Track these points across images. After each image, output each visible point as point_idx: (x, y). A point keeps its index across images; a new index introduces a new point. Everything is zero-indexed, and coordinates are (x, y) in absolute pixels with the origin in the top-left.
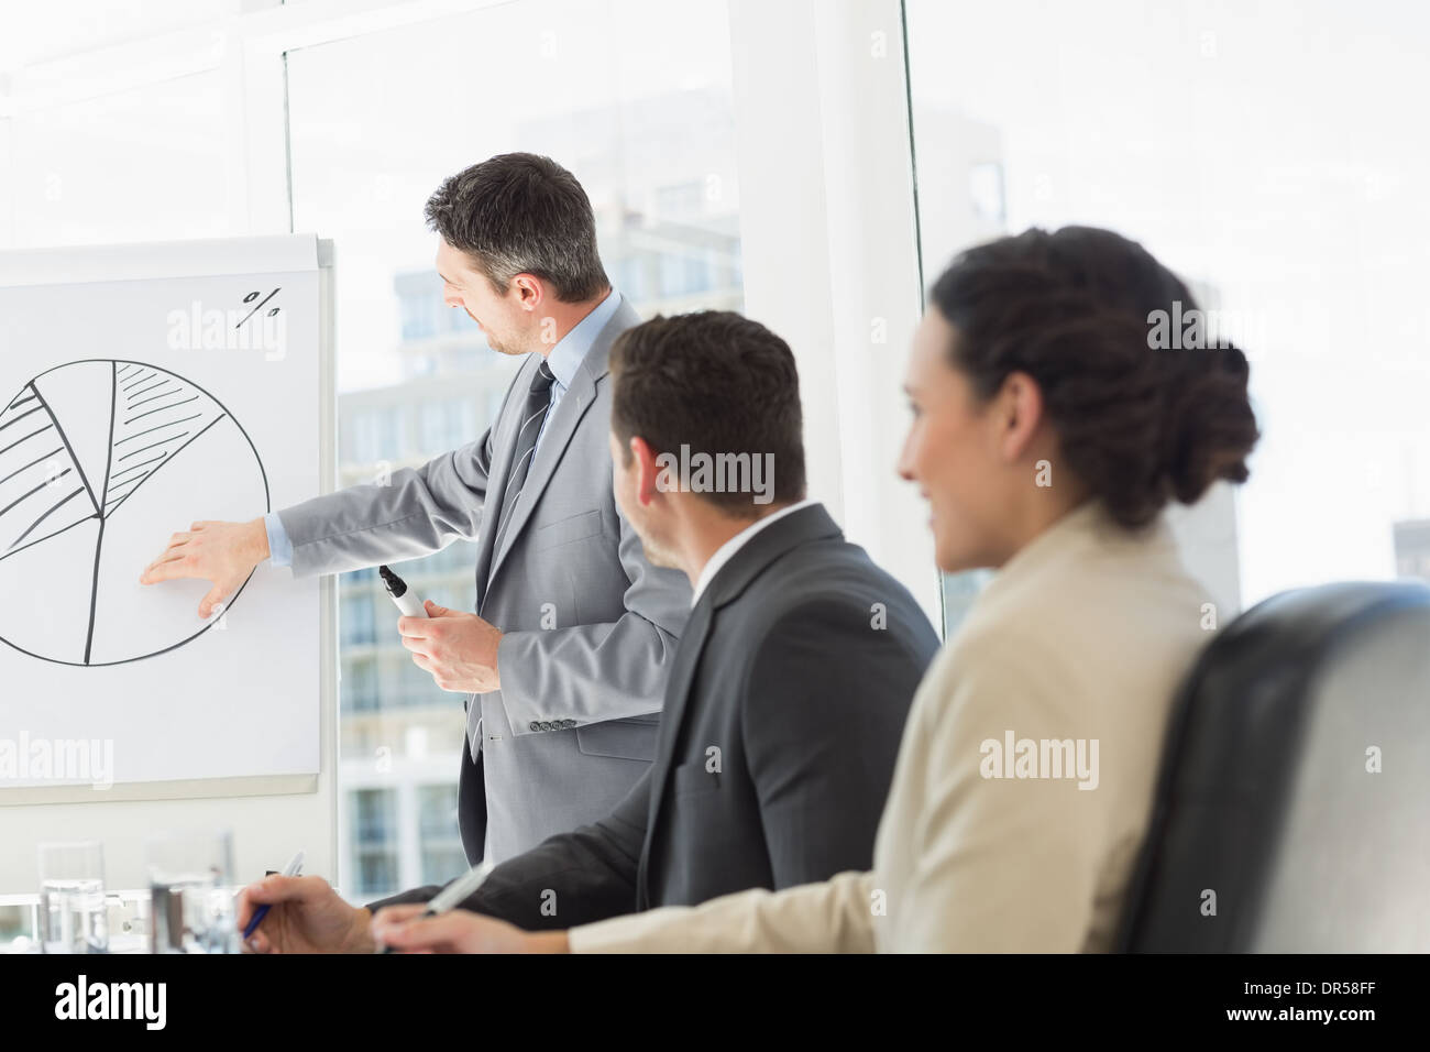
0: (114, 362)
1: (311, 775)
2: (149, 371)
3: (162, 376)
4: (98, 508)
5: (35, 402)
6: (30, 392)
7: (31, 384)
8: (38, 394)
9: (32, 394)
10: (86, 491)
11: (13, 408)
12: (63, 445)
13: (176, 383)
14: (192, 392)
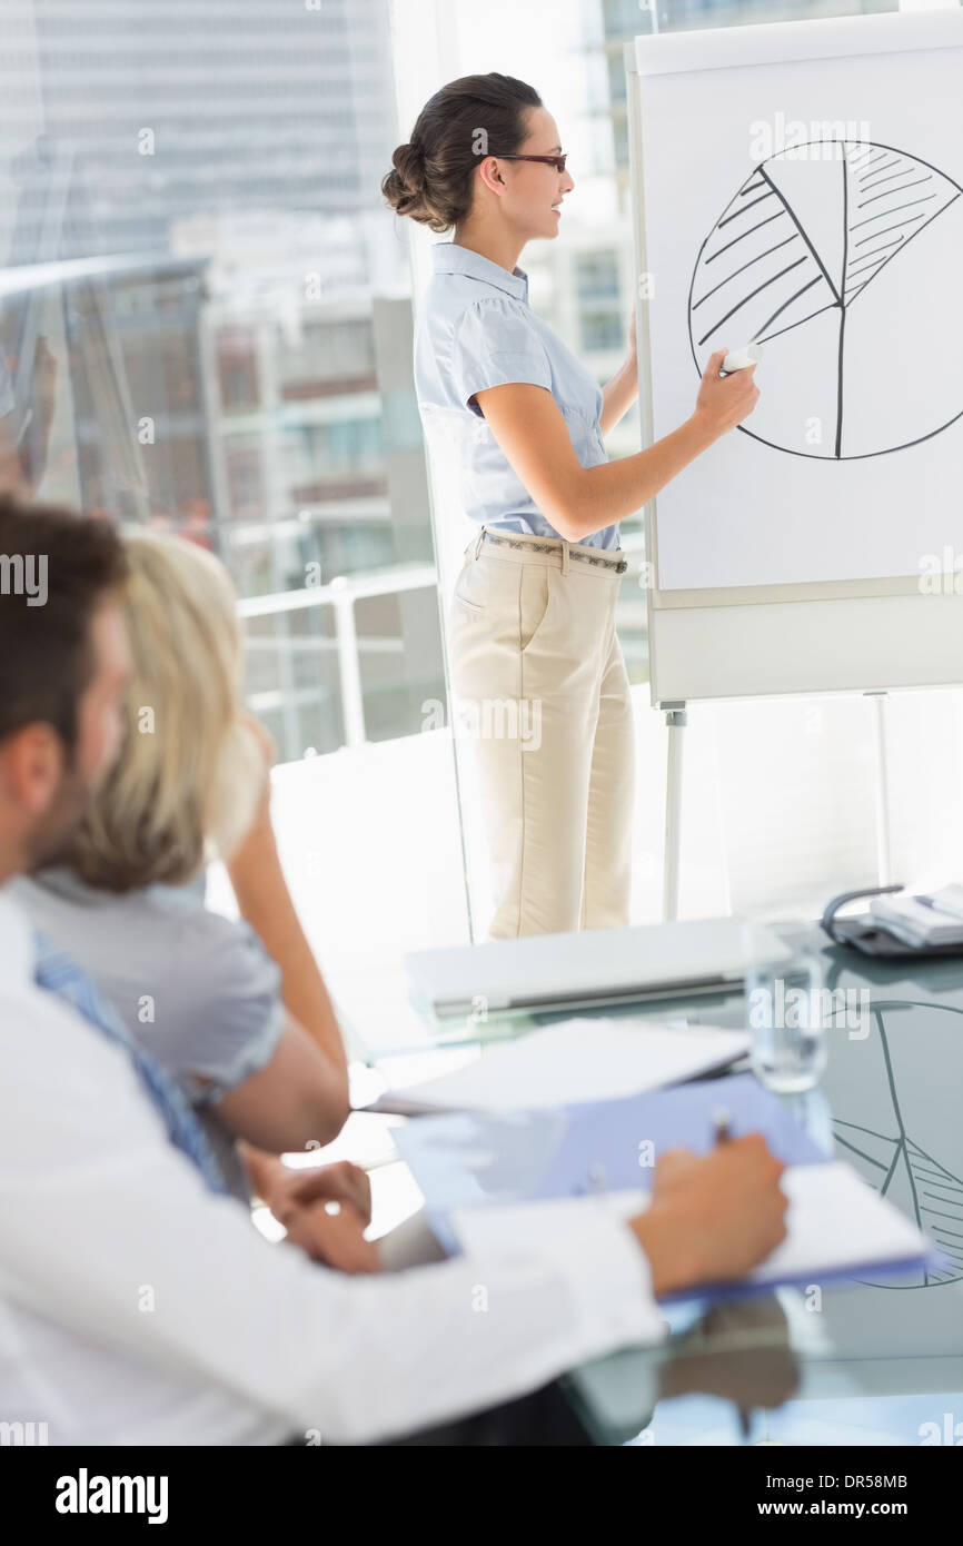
2: (879, 151)
3: (894, 156)
4: (837, 297)
5: (766, 188)
6: (759, 178)
7: (760, 169)
8: (767, 179)
9: (762, 179)
10: (824, 279)
11: (743, 194)
12: (797, 231)
13: (907, 163)
14: (922, 171)
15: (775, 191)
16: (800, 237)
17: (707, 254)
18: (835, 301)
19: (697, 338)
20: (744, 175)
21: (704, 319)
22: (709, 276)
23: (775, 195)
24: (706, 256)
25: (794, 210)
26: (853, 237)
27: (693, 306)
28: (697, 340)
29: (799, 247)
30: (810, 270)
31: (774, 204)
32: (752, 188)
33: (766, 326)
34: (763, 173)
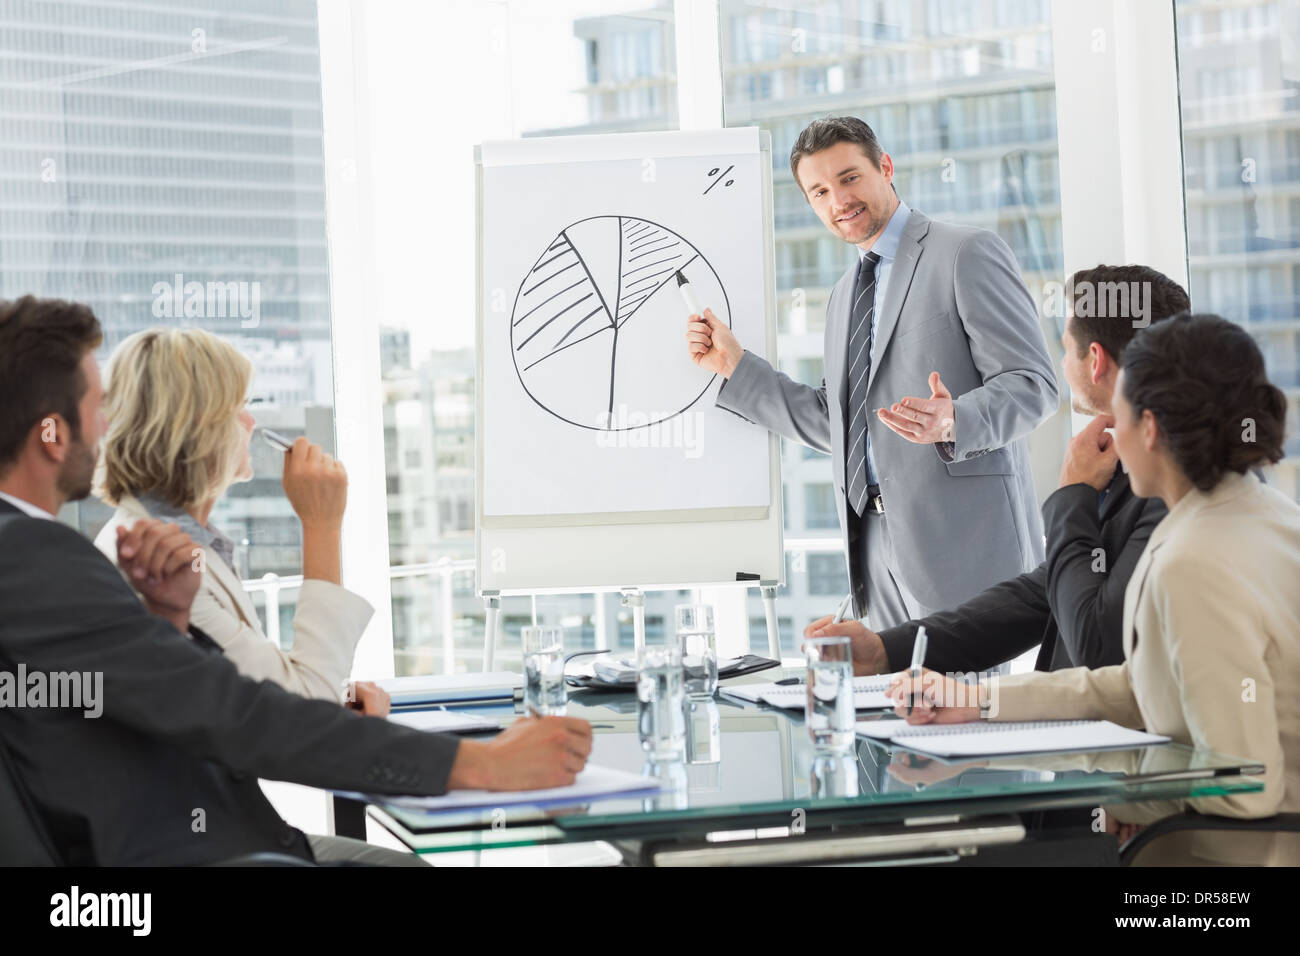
0: (620, 217)
1: (764, 507)
2: (644, 224)
3: (654, 228)
4: (612, 320)
5: (567, 246)
6: (562, 239)
7: (563, 233)
8: (568, 241)
9: (564, 240)
10: (604, 309)
11: (551, 250)
12: (587, 276)
13: (663, 233)
14: (673, 239)
15: (573, 248)
16: (589, 280)
17: (525, 289)
18: (611, 324)
19: (516, 345)
20: (552, 235)
21: (521, 333)
22: (525, 304)
23: (572, 251)
24: (524, 291)
25: (585, 262)
26: (625, 282)
27: (514, 324)
28: (516, 347)
29: (588, 287)
30: (595, 302)
31: (572, 257)
32: (557, 246)
33: (564, 338)
34: (566, 237)
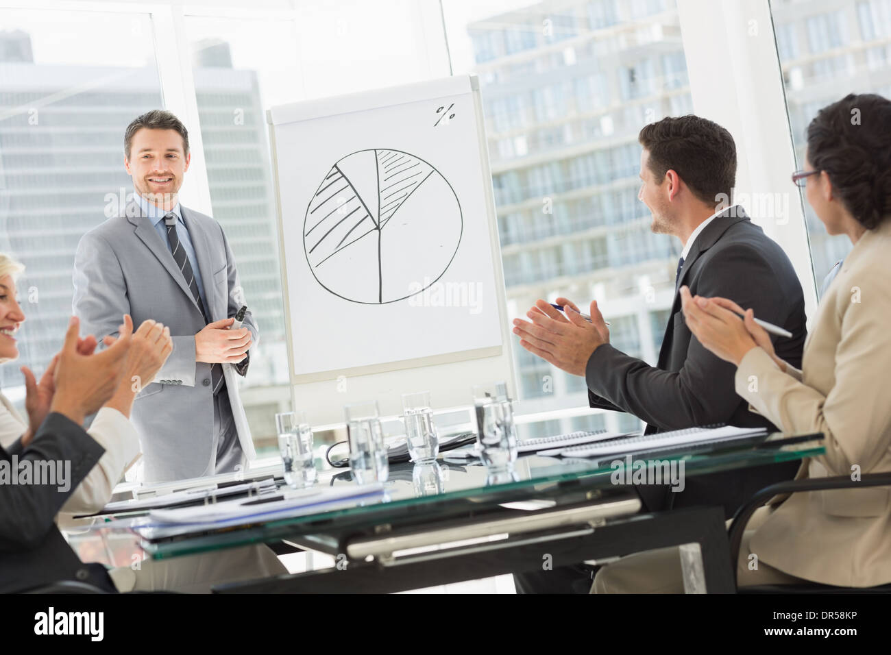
0: (375, 150)
1: (498, 347)
2: (393, 153)
3: (400, 155)
4: (376, 224)
5: (339, 175)
6: (335, 170)
7: (335, 166)
8: (339, 171)
9: (337, 170)
10: (369, 217)
11: (327, 179)
12: (355, 195)
13: (408, 157)
14: (416, 161)
15: (343, 176)
16: (357, 197)
17: (311, 209)
18: (375, 227)
19: (308, 249)
20: (327, 169)
21: (311, 241)
22: (313, 220)
23: (343, 178)
25: (353, 184)
26: (383, 196)
27: (306, 234)
28: (308, 251)
29: (356, 202)
30: (362, 213)
31: (343, 182)
32: (332, 175)
33: (342, 241)
34: (337, 168)
